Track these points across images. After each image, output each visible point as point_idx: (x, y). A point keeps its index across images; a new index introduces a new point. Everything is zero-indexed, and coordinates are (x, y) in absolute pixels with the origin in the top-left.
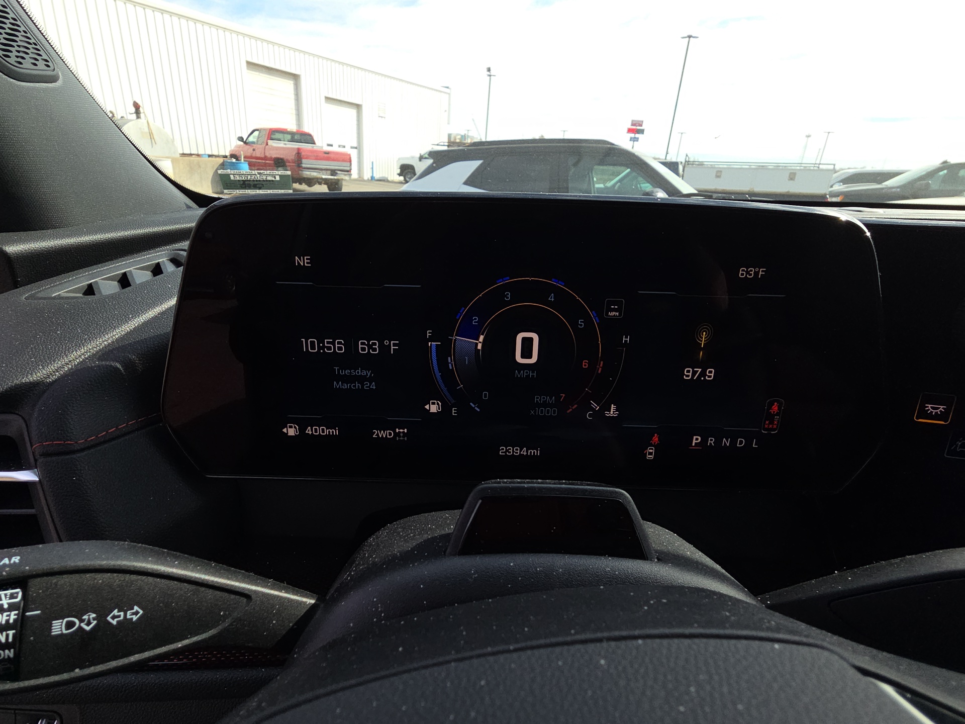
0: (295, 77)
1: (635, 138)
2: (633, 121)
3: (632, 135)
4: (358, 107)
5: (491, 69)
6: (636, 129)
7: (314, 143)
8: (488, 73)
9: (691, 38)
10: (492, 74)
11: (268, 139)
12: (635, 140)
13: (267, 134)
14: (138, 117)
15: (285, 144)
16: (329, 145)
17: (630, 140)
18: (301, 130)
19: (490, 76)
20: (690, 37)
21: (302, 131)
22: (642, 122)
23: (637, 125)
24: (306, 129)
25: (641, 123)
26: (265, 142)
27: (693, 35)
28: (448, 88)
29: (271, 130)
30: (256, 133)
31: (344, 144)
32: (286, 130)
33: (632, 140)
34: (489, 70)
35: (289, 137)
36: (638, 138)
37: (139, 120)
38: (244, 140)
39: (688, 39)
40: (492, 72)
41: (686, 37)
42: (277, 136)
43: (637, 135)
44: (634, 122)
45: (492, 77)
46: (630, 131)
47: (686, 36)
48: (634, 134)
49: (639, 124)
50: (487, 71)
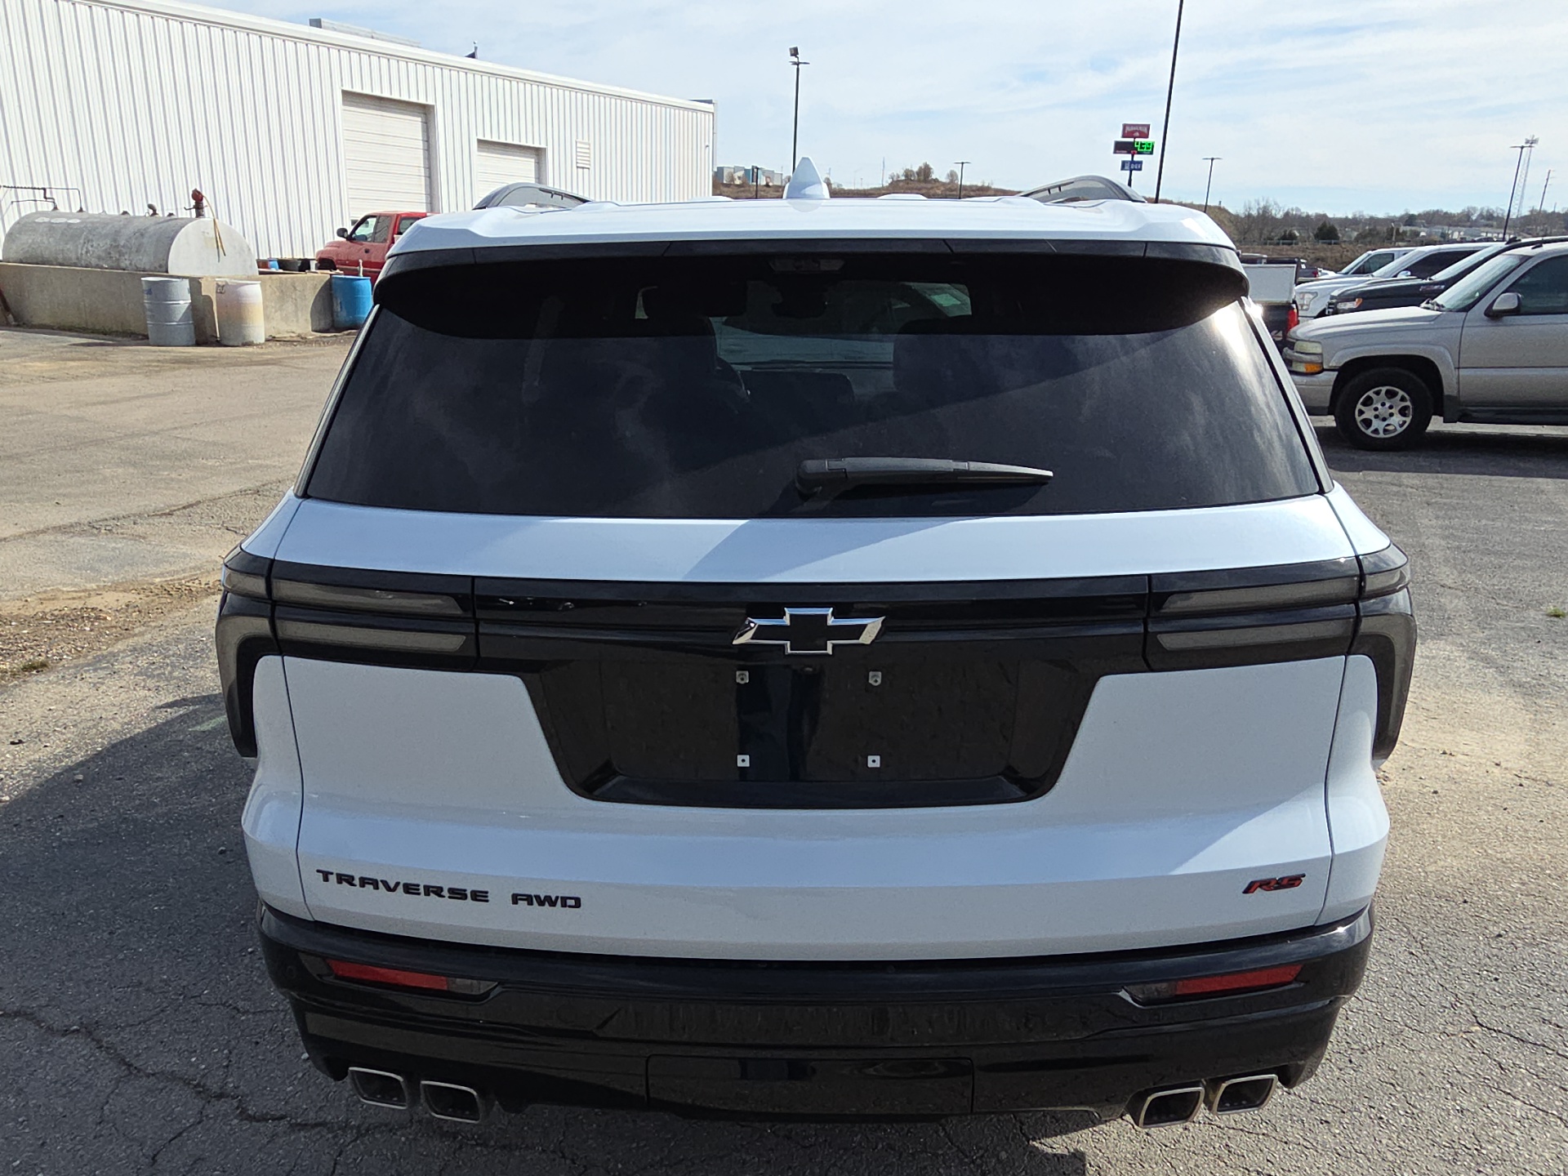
0: (425, 111)
1: (1133, 162)
2: (1125, 126)
3: (1128, 157)
4: (538, 152)
5: (799, 51)
6: (1132, 144)
8: (794, 59)
10: (800, 61)
11: (393, 234)
12: (1135, 165)
13: (393, 223)
14: (199, 215)
17: (1123, 169)
19: (798, 64)
22: (1148, 127)
23: (1137, 134)
25: (1145, 130)
29: (398, 215)
30: (371, 222)
33: (1127, 167)
34: (795, 52)
36: (1140, 163)
37: (202, 219)
38: (348, 233)
40: (801, 58)
43: (1137, 158)
44: (1128, 129)
45: (800, 65)
46: (1120, 147)
48: (1130, 156)
49: (1140, 132)
50: (792, 55)
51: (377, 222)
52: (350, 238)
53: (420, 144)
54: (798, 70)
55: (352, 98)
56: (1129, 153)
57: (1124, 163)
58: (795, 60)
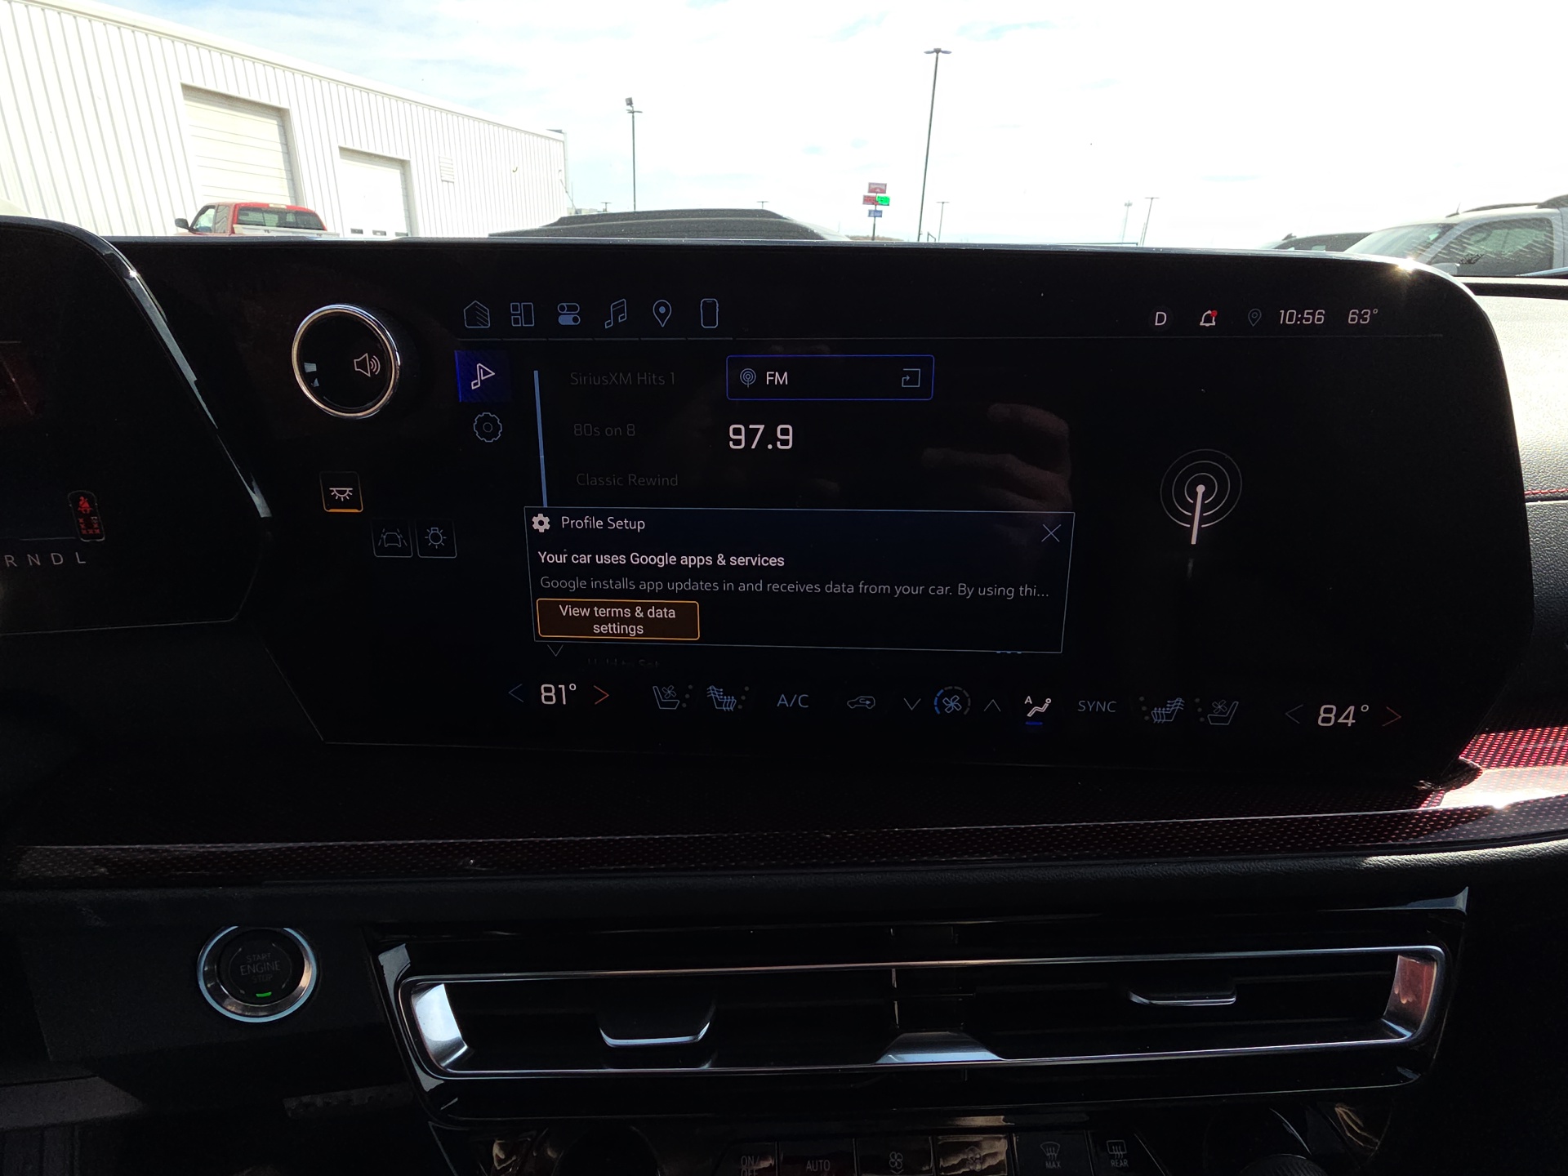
0: (279, 114)
1: (876, 211)
2: (870, 184)
3: (872, 207)
4: (403, 164)
5: (633, 102)
6: (875, 197)
7: (322, 228)
8: (629, 108)
9: (940, 54)
10: (635, 110)
11: (233, 223)
12: (877, 214)
13: (231, 213)
15: (268, 231)
16: (354, 231)
17: (869, 216)
18: (301, 205)
19: (633, 112)
20: (938, 51)
21: (300, 208)
22: (886, 185)
23: (878, 190)
24: (309, 204)
25: (883, 187)
26: (229, 229)
27: (943, 50)
28: (560, 131)
29: (236, 206)
30: (211, 212)
31: (383, 230)
32: (267, 205)
33: (872, 215)
34: (630, 102)
35: (276, 218)
36: (881, 212)
38: (190, 225)
39: (935, 54)
40: (636, 107)
41: (932, 52)
42: (253, 216)
43: (879, 208)
44: (873, 187)
45: (635, 114)
46: (868, 200)
47: (932, 50)
48: (874, 206)
49: (881, 189)
50: (628, 104)
51: (217, 212)
52: (191, 230)
53: (279, 147)
54: (633, 117)
55: (192, 92)
56: (873, 204)
57: (870, 212)
58: (631, 109)
